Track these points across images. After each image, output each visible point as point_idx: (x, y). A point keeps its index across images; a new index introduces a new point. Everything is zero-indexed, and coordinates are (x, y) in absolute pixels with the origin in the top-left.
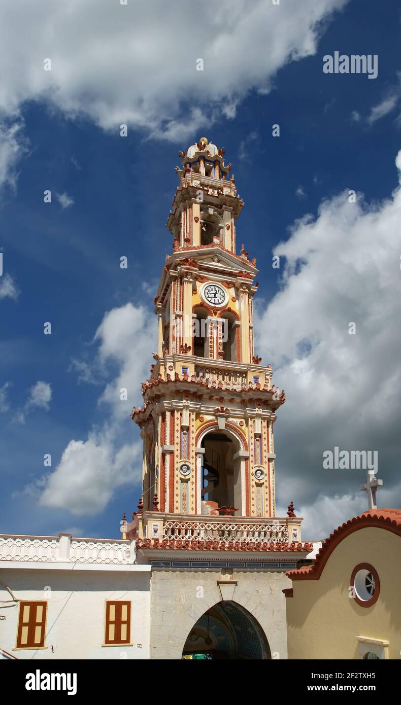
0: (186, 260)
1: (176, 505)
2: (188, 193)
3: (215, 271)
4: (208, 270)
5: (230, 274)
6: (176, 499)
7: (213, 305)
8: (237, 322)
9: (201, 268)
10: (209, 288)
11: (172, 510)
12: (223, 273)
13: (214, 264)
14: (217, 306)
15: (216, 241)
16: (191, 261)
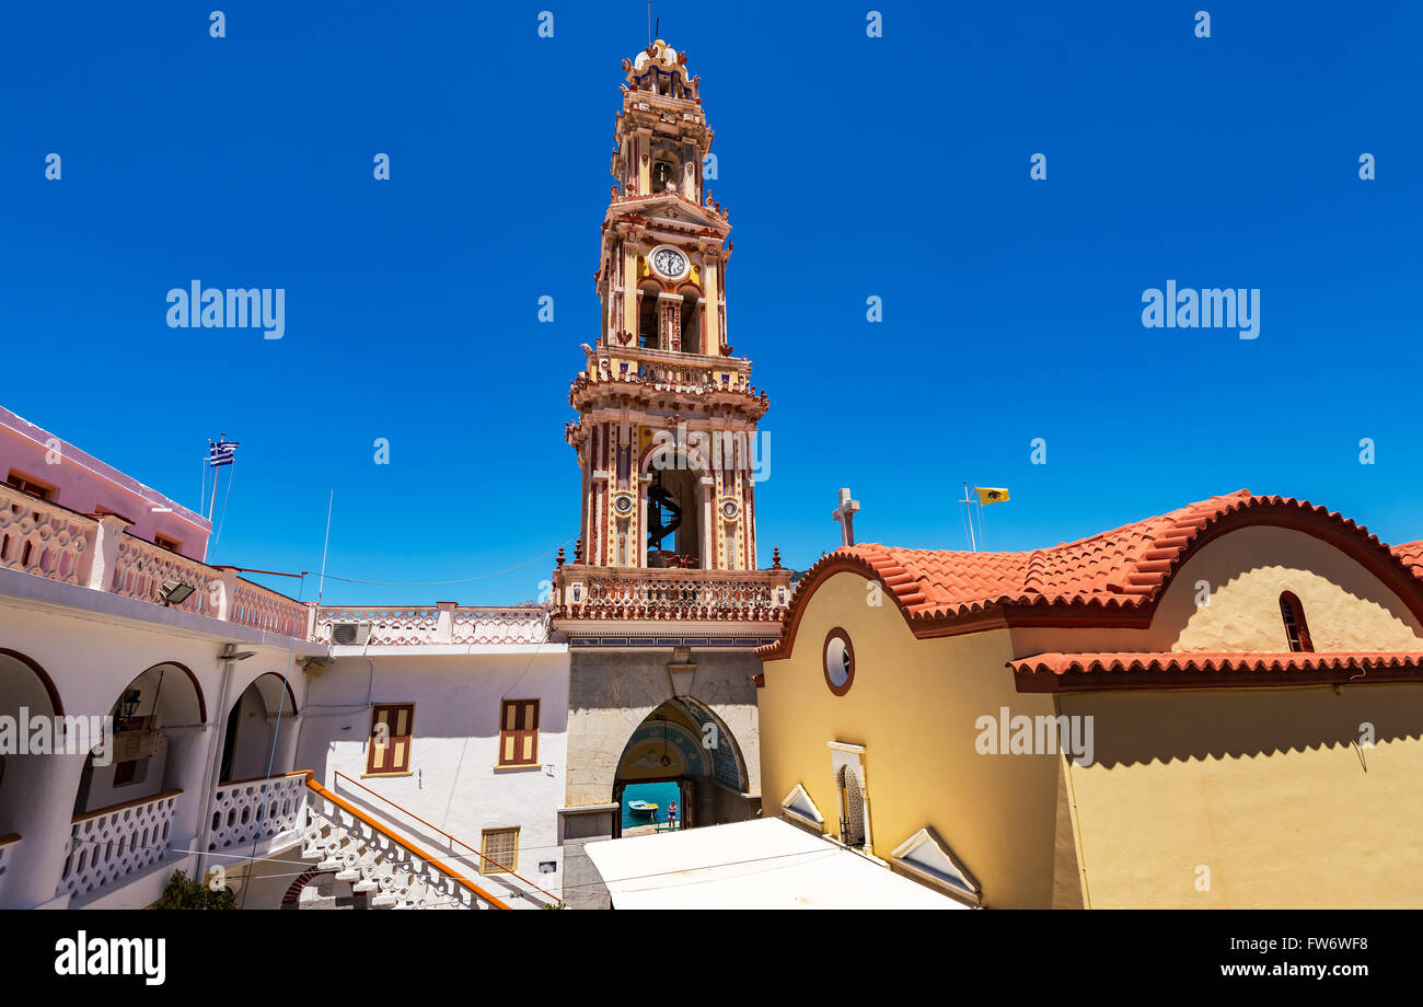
0: (627, 215)
1: (609, 556)
2: (632, 120)
3: (671, 230)
4: (660, 228)
5: (692, 233)
6: (609, 546)
7: (668, 278)
8: (701, 300)
9: (649, 226)
10: (662, 254)
11: (604, 563)
12: (682, 231)
13: (667, 221)
14: (673, 279)
15: (671, 186)
16: (634, 217)
